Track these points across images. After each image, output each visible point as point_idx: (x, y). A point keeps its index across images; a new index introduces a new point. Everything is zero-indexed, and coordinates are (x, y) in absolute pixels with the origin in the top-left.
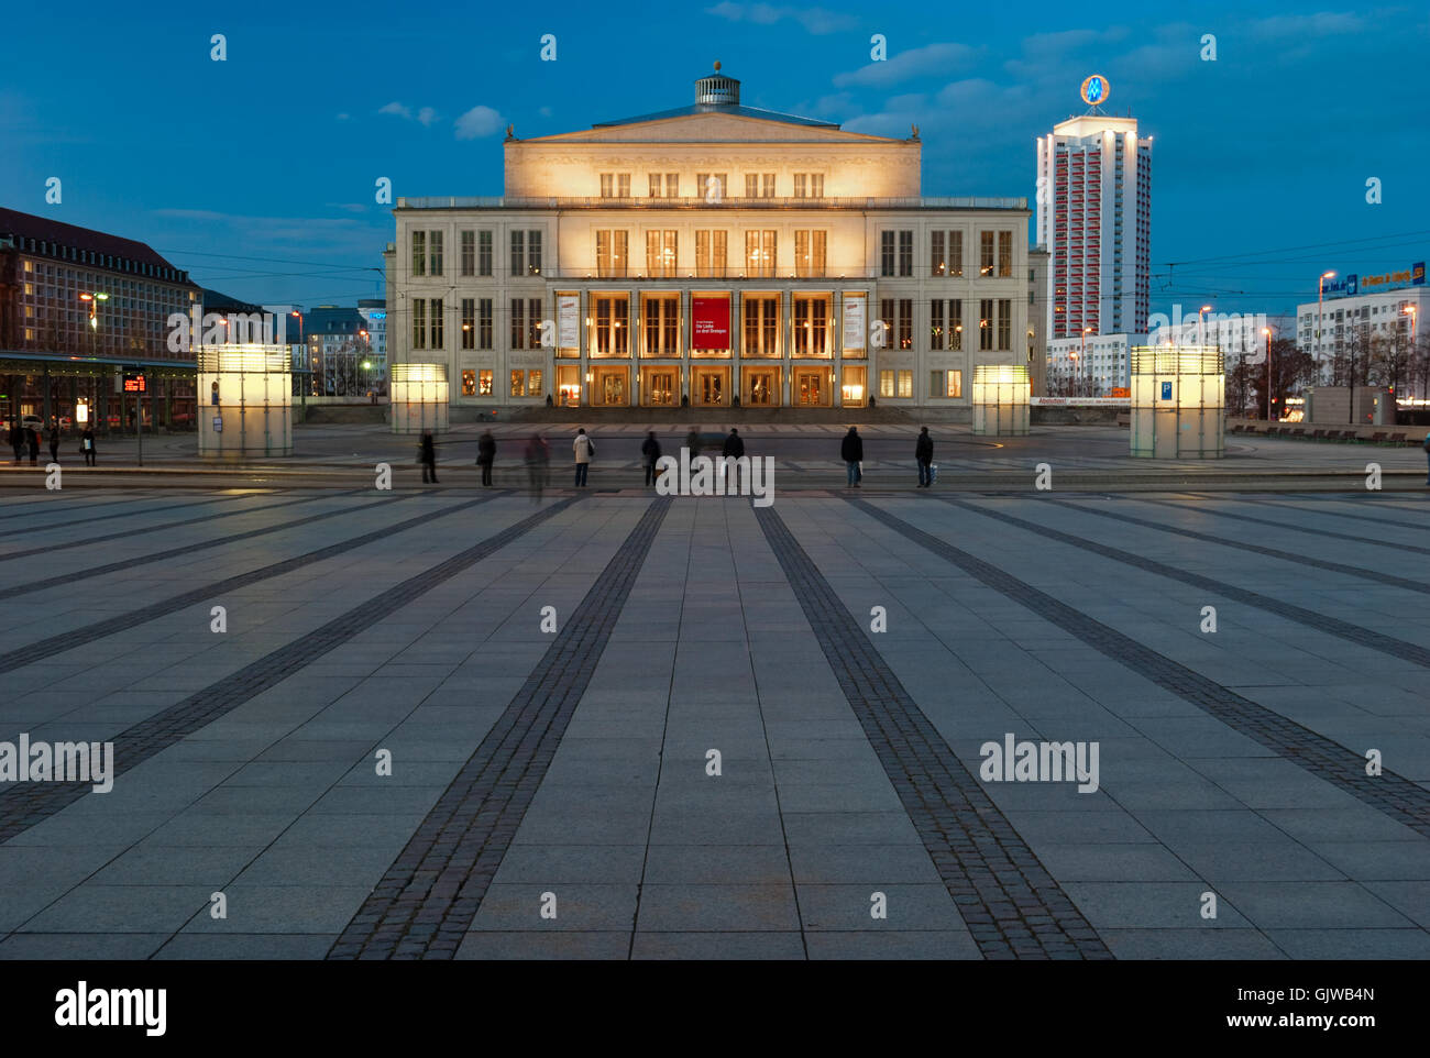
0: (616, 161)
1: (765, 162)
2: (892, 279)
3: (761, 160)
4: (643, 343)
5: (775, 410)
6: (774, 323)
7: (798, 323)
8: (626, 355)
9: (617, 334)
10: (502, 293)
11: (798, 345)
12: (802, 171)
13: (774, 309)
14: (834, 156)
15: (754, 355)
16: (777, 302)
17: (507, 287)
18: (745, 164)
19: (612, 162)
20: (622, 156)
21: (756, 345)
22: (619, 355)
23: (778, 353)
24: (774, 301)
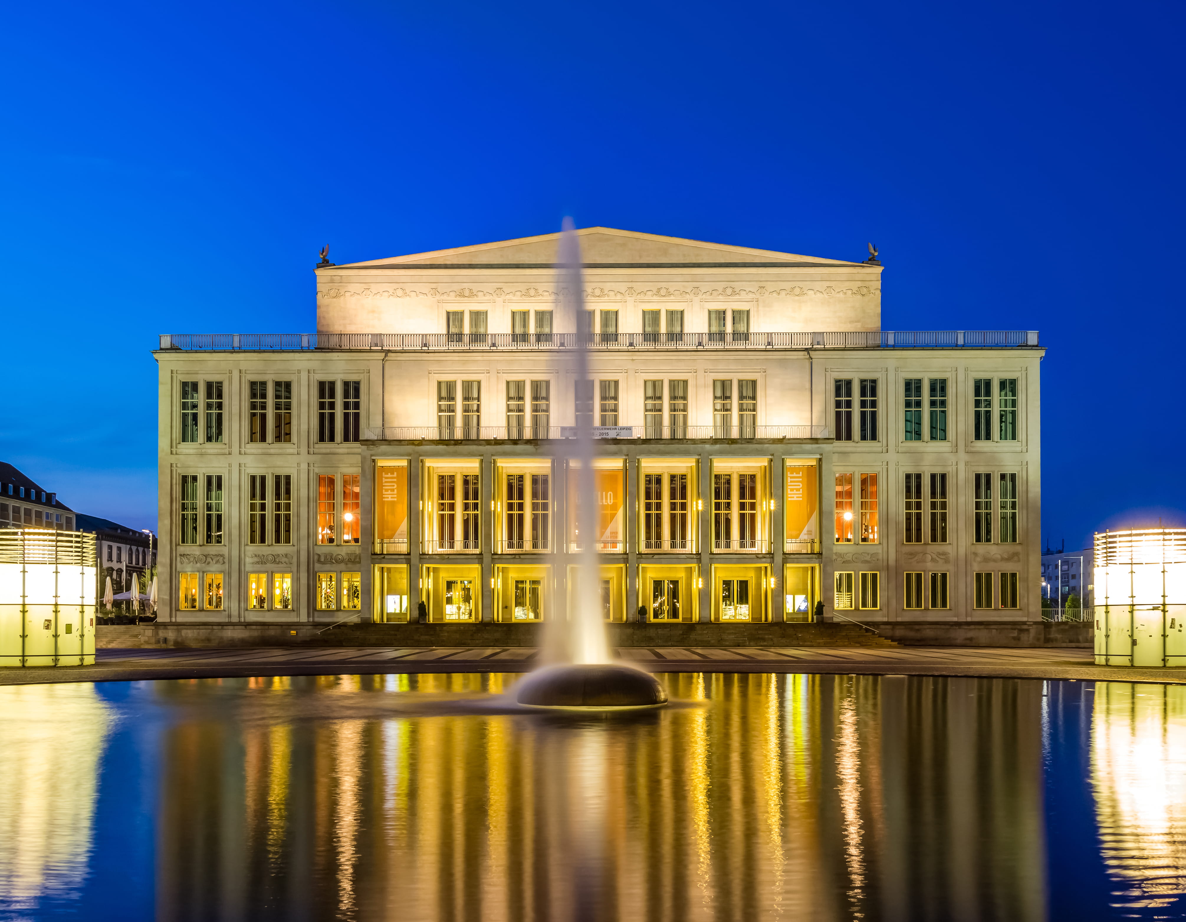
0: (467, 293)
1: (669, 294)
2: (849, 444)
3: (663, 292)
4: (501, 534)
5: (690, 627)
6: (684, 506)
7: (718, 506)
8: (477, 551)
9: (466, 522)
10: (304, 466)
11: (718, 536)
12: (720, 306)
13: (684, 488)
14: (762, 284)
15: (657, 551)
16: (689, 477)
17: (312, 458)
18: (642, 296)
19: (461, 295)
20: (475, 287)
21: (659, 536)
22: (467, 551)
23: (691, 547)
24: (683, 477)
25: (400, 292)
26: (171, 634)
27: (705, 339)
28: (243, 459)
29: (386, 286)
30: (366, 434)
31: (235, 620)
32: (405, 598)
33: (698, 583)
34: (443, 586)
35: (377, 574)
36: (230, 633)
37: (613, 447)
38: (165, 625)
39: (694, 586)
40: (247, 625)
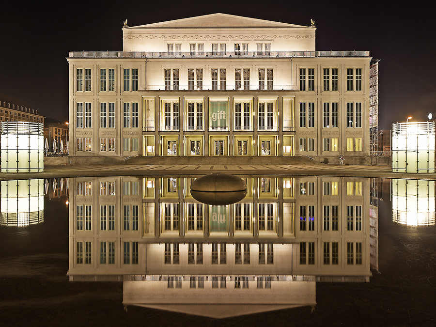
0: (174, 37)
1: (243, 38)
2: (305, 92)
3: (241, 37)
4: (186, 124)
5: (251, 158)
6: (248, 114)
7: (260, 114)
8: (178, 130)
9: (174, 120)
10: (119, 100)
11: (260, 125)
12: (261, 42)
13: (248, 108)
14: (275, 34)
15: (240, 130)
16: (250, 104)
17: (121, 97)
18: (234, 39)
19: (172, 37)
20: (177, 35)
21: (240, 125)
22: (175, 130)
23: (251, 129)
24: (248, 103)
25: (151, 37)
26: (74, 160)
27: (256, 54)
28: (98, 97)
29: (147, 35)
30: (140, 88)
31: (95, 155)
32: (154, 147)
33: (253, 142)
34: (166, 143)
35: (144, 138)
36: (94, 160)
37: (225, 93)
38: (71, 157)
39: (252, 143)
40: (100, 157)
